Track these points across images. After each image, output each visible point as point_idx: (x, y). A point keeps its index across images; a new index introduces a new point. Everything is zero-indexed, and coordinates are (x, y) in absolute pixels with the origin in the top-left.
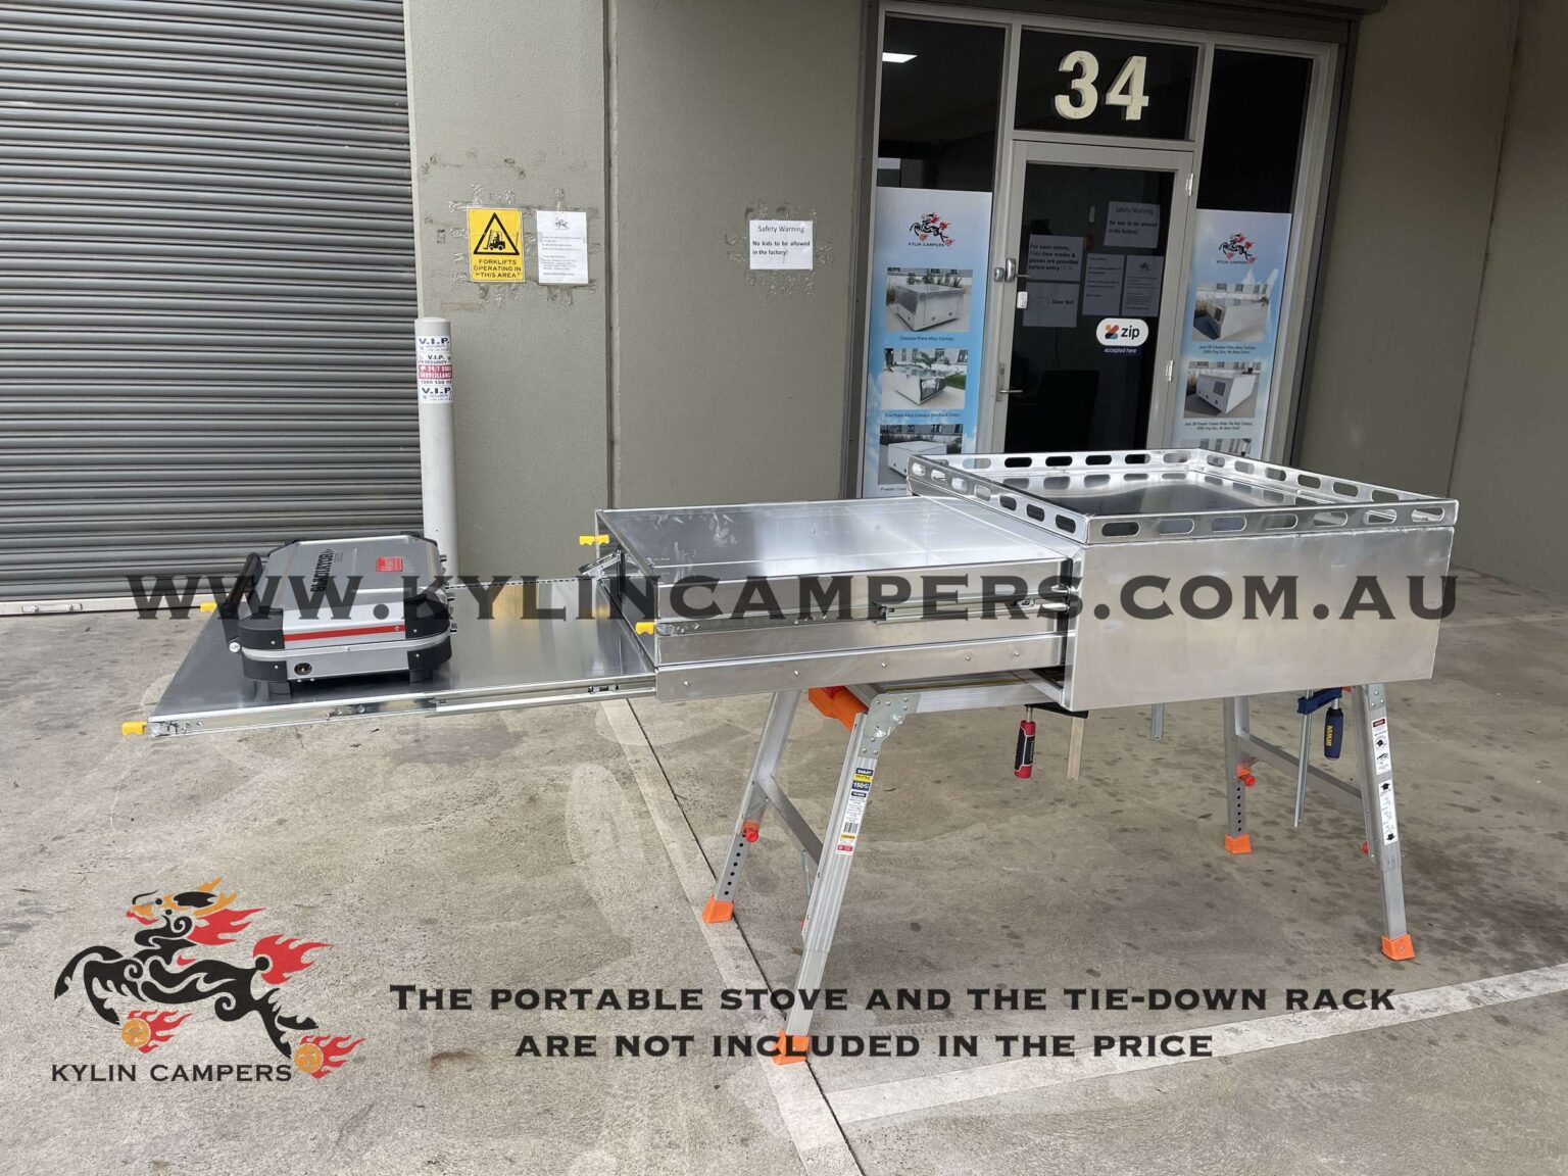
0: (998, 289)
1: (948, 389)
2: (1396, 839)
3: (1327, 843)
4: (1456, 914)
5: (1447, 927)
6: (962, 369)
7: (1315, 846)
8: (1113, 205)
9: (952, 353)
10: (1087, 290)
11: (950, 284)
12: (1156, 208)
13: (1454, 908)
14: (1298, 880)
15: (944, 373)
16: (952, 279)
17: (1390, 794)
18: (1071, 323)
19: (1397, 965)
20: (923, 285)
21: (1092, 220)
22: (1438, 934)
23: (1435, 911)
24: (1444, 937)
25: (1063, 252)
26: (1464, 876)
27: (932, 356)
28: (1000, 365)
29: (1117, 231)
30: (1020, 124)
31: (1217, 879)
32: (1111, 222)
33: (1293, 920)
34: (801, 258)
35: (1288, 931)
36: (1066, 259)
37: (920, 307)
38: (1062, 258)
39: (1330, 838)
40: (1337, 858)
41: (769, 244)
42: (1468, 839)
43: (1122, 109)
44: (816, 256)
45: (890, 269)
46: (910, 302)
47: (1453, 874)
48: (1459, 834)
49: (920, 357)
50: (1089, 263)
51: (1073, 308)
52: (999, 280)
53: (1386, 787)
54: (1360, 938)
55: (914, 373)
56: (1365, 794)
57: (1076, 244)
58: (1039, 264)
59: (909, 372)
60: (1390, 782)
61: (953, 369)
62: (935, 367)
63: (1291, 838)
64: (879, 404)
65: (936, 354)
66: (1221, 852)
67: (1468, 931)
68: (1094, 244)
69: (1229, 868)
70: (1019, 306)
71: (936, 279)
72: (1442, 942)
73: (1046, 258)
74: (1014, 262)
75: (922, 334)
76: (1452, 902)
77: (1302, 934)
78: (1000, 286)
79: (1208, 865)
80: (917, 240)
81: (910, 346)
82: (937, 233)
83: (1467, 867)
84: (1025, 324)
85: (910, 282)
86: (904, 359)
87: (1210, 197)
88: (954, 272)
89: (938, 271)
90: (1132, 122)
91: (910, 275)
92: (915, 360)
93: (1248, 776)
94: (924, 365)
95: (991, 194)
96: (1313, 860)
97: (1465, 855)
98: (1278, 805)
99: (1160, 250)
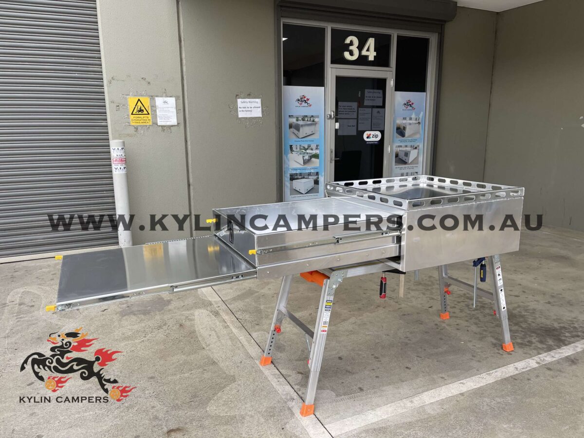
0: (329, 122)
1: (313, 159)
2: (506, 309)
3: (473, 313)
4: (523, 333)
5: (521, 338)
6: (318, 152)
7: (470, 314)
8: (366, 91)
9: (314, 146)
10: (359, 121)
11: (311, 120)
12: (381, 91)
13: (522, 331)
14: (468, 327)
15: (311, 153)
16: (312, 119)
17: (503, 293)
18: (355, 134)
19: (509, 354)
20: (302, 121)
21: (360, 96)
22: (519, 341)
23: (516, 333)
24: (521, 342)
25: (350, 108)
26: (522, 319)
27: (306, 147)
28: (331, 149)
29: (368, 100)
30: (333, 62)
31: (441, 329)
32: (367, 97)
33: (470, 341)
34: (257, 113)
35: (470, 345)
36: (351, 110)
37: (301, 129)
38: (350, 110)
39: (474, 311)
40: (478, 317)
41: (245, 108)
42: (519, 306)
43: (367, 57)
44: (263, 112)
45: (289, 116)
46: (297, 127)
47: (518, 319)
48: (516, 305)
49: (302, 148)
50: (360, 112)
51: (355, 128)
52: (329, 119)
53: (501, 290)
54: (495, 345)
55: (301, 154)
56: (494, 294)
57: (355, 105)
58: (342, 113)
59: (299, 154)
60: (503, 288)
61: (314, 152)
62: (308, 151)
63: (461, 312)
64: (289, 166)
65: (308, 146)
66: (440, 320)
67: (529, 339)
68: (361, 105)
69: (444, 325)
70: (336, 128)
71: (306, 119)
72: (522, 344)
73: (345, 110)
74: (333, 112)
75: (303, 139)
76: (520, 329)
77: (475, 346)
78: (329, 121)
79: (436, 325)
80: (299, 105)
81: (298, 144)
82: (306, 102)
83: (522, 316)
84: (339, 134)
85: (297, 120)
86: (297, 149)
87: (399, 87)
88: (312, 116)
89: (307, 116)
90: (371, 61)
91: (297, 118)
92: (301, 149)
93: (448, 291)
94: (304, 151)
95: (324, 88)
96: (471, 319)
97: (519, 312)
98: (454, 301)
99: (384, 106)
